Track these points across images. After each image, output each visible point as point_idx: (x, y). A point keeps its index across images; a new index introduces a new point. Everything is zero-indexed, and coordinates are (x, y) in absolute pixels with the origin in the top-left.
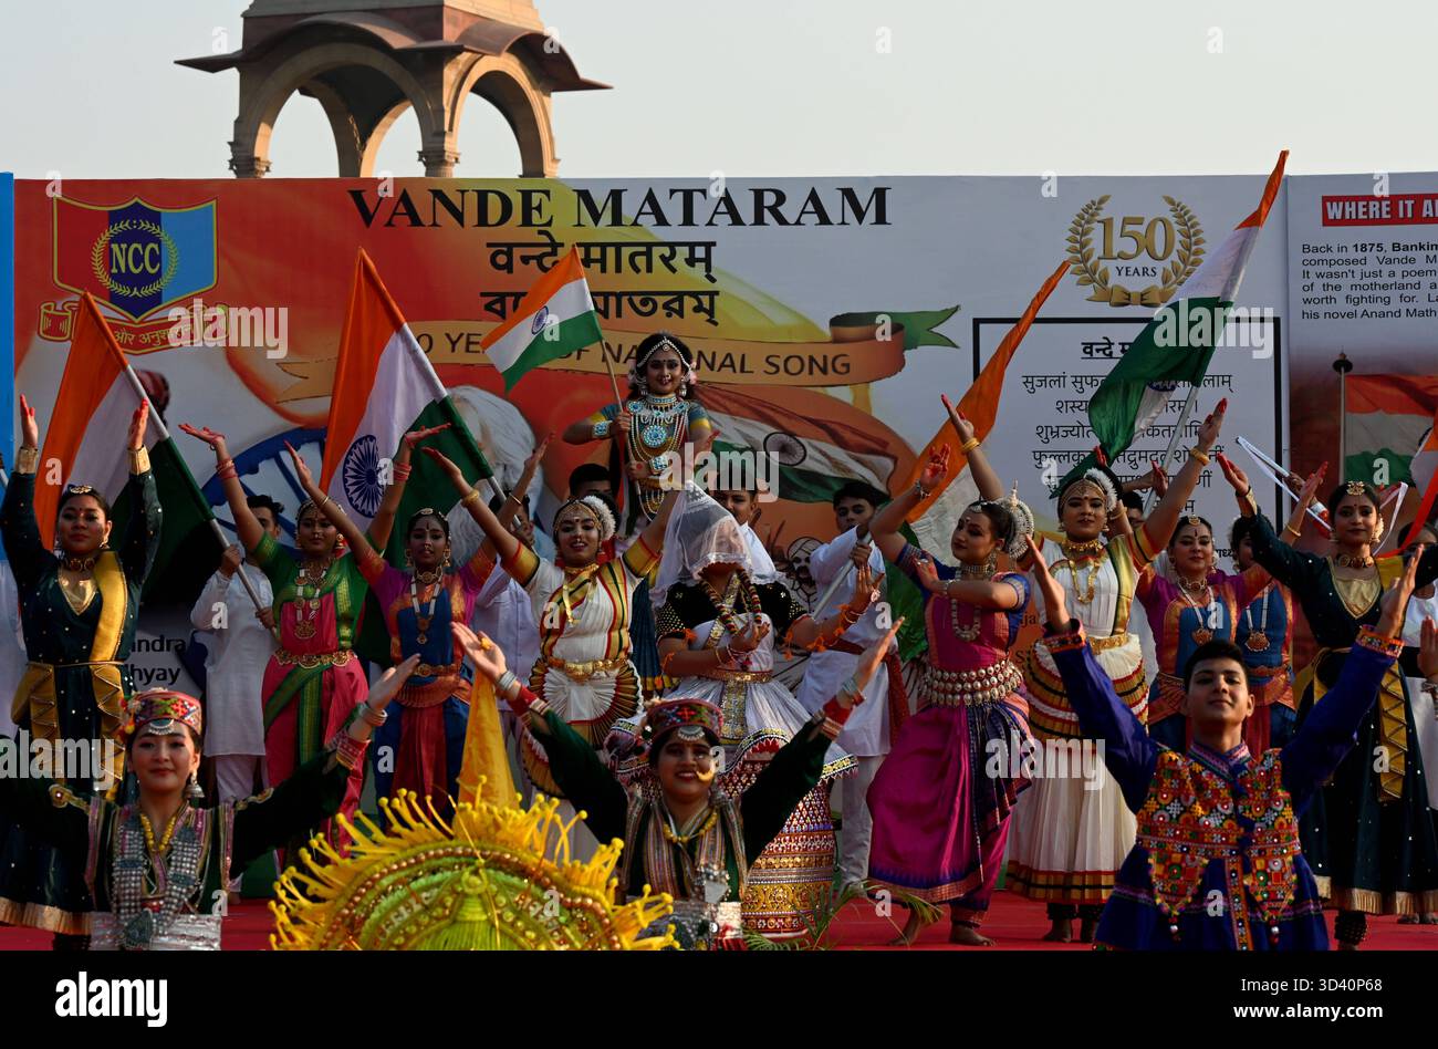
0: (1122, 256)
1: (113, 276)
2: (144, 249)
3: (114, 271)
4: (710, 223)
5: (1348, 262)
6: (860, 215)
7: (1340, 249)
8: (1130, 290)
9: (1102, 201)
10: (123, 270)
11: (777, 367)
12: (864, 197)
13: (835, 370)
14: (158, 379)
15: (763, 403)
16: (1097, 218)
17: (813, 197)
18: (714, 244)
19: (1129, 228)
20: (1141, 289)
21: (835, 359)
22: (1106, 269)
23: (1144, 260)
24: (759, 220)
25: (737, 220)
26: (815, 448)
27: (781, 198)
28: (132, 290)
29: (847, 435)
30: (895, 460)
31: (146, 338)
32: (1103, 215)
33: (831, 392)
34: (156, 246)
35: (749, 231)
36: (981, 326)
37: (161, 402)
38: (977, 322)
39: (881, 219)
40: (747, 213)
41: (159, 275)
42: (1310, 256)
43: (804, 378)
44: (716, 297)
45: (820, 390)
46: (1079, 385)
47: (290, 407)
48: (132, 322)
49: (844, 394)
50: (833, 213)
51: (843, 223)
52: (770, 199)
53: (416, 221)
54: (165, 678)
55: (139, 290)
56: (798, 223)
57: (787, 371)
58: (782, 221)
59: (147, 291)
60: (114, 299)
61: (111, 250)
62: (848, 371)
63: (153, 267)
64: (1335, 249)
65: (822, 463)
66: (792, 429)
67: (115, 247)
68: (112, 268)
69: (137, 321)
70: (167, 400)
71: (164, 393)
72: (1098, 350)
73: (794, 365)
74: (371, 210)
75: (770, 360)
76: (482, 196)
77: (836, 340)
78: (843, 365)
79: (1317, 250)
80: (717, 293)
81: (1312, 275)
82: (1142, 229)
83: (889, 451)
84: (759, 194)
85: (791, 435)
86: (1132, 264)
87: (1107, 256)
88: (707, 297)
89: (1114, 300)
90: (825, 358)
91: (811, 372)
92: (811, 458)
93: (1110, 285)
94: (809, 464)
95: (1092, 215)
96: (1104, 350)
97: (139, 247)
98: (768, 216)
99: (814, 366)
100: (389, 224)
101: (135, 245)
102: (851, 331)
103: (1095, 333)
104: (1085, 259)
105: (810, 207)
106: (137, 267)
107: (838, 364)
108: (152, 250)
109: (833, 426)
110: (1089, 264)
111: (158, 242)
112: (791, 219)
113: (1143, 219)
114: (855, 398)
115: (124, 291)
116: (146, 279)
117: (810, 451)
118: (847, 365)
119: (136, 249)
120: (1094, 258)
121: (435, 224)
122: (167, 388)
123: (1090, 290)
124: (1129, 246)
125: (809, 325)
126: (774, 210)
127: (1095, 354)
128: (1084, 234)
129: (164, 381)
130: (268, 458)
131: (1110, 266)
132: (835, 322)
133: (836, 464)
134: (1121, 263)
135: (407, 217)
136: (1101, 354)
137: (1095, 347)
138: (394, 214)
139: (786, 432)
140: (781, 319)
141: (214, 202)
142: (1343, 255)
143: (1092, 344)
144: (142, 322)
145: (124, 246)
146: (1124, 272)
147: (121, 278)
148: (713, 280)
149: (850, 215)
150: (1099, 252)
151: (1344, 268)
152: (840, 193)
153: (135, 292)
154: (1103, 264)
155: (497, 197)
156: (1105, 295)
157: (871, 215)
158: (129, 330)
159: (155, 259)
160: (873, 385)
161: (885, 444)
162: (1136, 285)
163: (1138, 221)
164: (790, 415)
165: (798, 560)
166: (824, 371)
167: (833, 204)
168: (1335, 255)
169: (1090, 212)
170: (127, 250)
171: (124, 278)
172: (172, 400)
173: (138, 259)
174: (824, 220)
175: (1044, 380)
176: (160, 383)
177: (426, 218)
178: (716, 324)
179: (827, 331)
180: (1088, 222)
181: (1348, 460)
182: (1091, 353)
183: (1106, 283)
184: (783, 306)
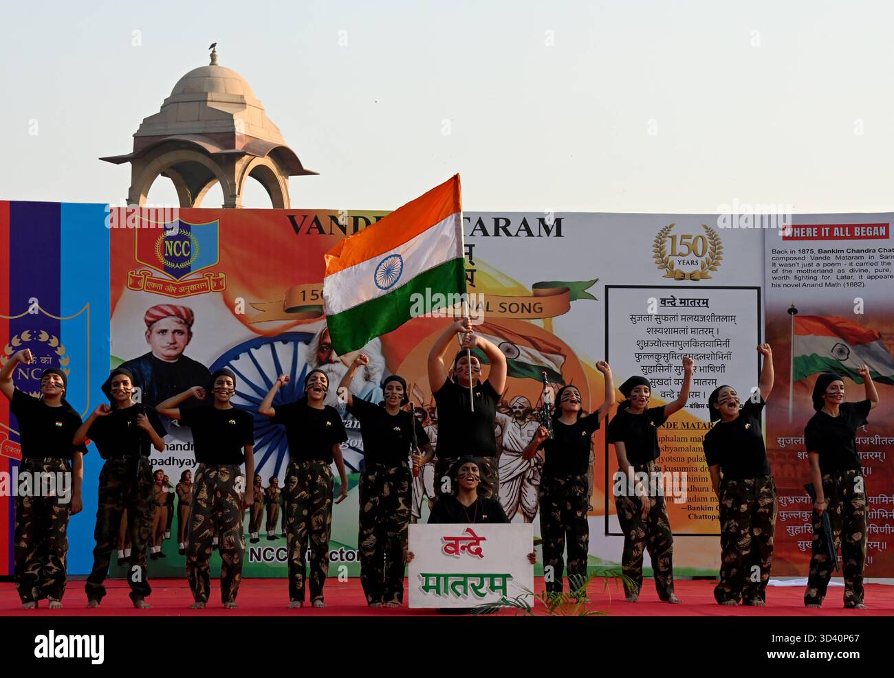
0: (681, 255)
1: (166, 257)
2: (182, 244)
3: (166, 255)
4: (472, 235)
5: (795, 259)
6: (548, 232)
7: (792, 252)
8: (685, 272)
9: (671, 227)
10: (171, 255)
11: (505, 309)
12: (550, 222)
13: (534, 310)
14: (188, 310)
15: (498, 327)
16: (669, 235)
17: (525, 222)
18: (474, 245)
19: (684, 240)
20: (690, 272)
21: (534, 305)
22: (673, 261)
23: (692, 257)
24: (497, 234)
25: (486, 234)
26: (524, 350)
27: (508, 222)
28: (175, 265)
29: (540, 344)
30: (565, 357)
31: (182, 289)
32: (671, 234)
33: (533, 322)
34: (188, 243)
35: (492, 239)
36: (609, 289)
37: (190, 323)
38: (607, 287)
39: (559, 234)
40: (491, 230)
41: (189, 257)
42: (776, 255)
43: (519, 315)
44: (475, 273)
45: (527, 321)
46: (658, 320)
47: (256, 326)
48: (175, 281)
49: (539, 323)
50: (535, 231)
51: (540, 236)
52: (502, 223)
53: (322, 232)
54: (190, 464)
55: (179, 265)
56: (517, 235)
57: (510, 310)
58: (508, 234)
59: (183, 266)
60: (166, 269)
61: (165, 244)
62: (541, 311)
63: (186, 253)
64: (789, 252)
65: (528, 358)
66: (512, 340)
67: (167, 242)
68: (165, 253)
69: (178, 280)
70: (193, 321)
71: (192, 319)
72: (668, 302)
73: (514, 308)
74: (299, 226)
75: (502, 305)
76: (356, 219)
77: (536, 295)
78: (539, 308)
79: (780, 252)
80: (475, 271)
81: (777, 265)
82: (691, 241)
83: (562, 352)
84: (497, 220)
85: (513, 343)
86: (686, 259)
87: (673, 254)
88: (470, 273)
89: (677, 277)
90: (530, 304)
91: (522, 312)
92: (522, 355)
93: (674, 270)
94: (521, 359)
95: (666, 234)
96: (671, 302)
97: (179, 243)
98: (501, 232)
99: (524, 308)
100: (308, 233)
101: (177, 242)
102: (542, 291)
103: (667, 294)
104: (662, 256)
105: (523, 228)
106: (178, 253)
107: (537, 306)
108: (186, 244)
109: (533, 339)
110: (664, 259)
111: (189, 240)
112: (513, 233)
113: (691, 236)
114: (545, 324)
115: (171, 265)
116: (183, 259)
117: (522, 352)
118: (541, 308)
119: (178, 244)
120: (666, 256)
121: (331, 233)
122: (192, 315)
123: (664, 272)
124: (684, 250)
125: (521, 288)
126: (504, 229)
127: (667, 304)
128: (662, 243)
129: (191, 311)
130: (244, 352)
131: (675, 259)
132: (535, 286)
133: (535, 359)
134: (680, 258)
135: (317, 229)
136: (670, 304)
137: (667, 301)
138: (310, 228)
139: (509, 342)
140: (508, 285)
141: (218, 220)
142: (793, 255)
143: (665, 299)
144: (180, 281)
145: (172, 242)
146: (681, 263)
147: (169, 258)
148: (473, 264)
149: (543, 232)
150: (669, 252)
151: (794, 262)
152: (538, 220)
153: (177, 266)
154: (671, 259)
155: (362, 219)
156: (673, 274)
157: (554, 232)
158: (174, 285)
159: (188, 249)
160: (555, 319)
161: (560, 349)
162: (688, 269)
163: (689, 237)
164: (511, 333)
165: (515, 407)
166: (529, 311)
167: (534, 226)
168: (789, 255)
169: (665, 232)
170: (173, 244)
171: (172, 259)
172: (195, 322)
173: (179, 249)
174: (530, 234)
175: (641, 317)
176: (189, 312)
177: (327, 230)
178: (474, 286)
179: (531, 291)
180: (664, 237)
181: (795, 359)
182: (665, 304)
183: (673, 268)
184: (509, 278)
